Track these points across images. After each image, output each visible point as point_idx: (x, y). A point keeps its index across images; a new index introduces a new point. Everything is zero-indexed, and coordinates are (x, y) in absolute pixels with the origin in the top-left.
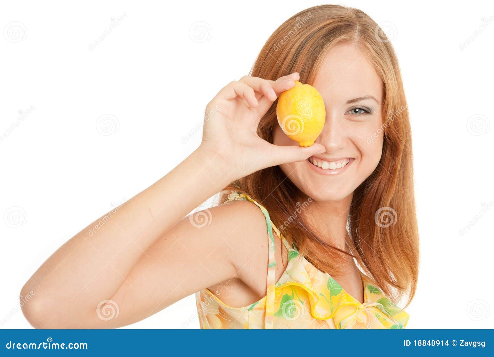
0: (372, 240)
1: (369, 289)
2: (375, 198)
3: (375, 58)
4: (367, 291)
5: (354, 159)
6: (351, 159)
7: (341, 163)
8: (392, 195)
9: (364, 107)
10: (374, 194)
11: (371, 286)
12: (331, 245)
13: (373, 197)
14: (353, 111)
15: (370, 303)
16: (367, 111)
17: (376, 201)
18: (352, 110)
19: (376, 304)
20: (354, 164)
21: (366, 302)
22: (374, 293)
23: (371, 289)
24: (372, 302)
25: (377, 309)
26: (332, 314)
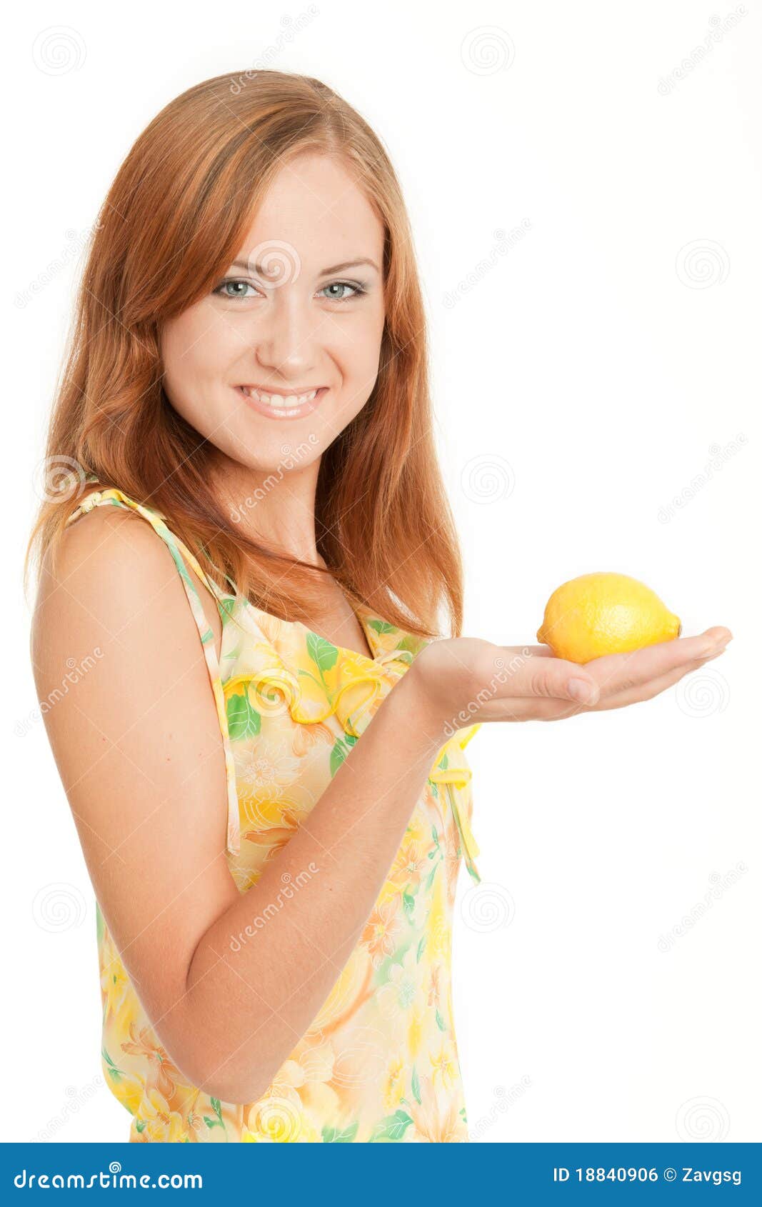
0: (368, 545)
1: (373, 627)
2: (370, 466)
3: (373, 182)
4: (372, 634)
5: (326, 388)
6: (321, 391)
7: (308, 397)
8: (405, 454)
9: (353, 280)
10: (369, 456)
11: (376, 622)
12: (283, 556)
13: (368, 460)
14: (328, 291)
15: (386, 655)
16: (359, 291)
17: (373, 471)
18: (324, 289)
19: (398, 654)
20: (328, 398)
21: (378, 656)
22: (385, 632)
23: (377, 626)
24: (389, 652)
25: (402, 664)
26: (332, 708)
